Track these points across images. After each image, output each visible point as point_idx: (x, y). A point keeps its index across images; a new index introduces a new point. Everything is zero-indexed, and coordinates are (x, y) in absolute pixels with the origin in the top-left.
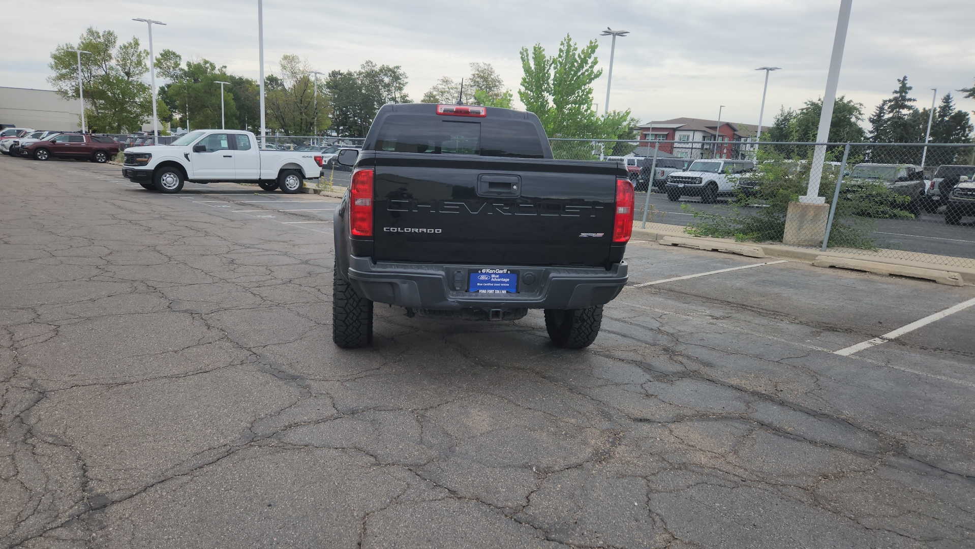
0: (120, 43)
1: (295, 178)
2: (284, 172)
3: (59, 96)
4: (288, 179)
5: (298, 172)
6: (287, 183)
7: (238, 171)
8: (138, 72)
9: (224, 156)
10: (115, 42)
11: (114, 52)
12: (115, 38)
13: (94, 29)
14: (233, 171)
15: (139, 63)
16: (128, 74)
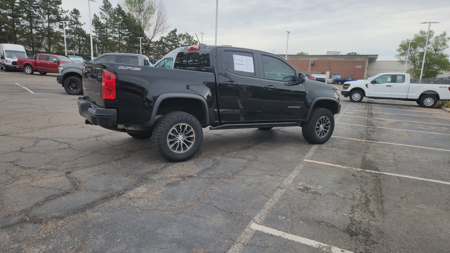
0: (435, 35)
1: (431, 99)
2: (424, 96)
3: (399, 63)
4: (426, 100)
5: (435, 96)
6: (426, 101)
7: (393, 93)
8: (441, 49)
9: (387, 86)
10: (433, 35)
11: (432, 40)
12: (433, 33)
13: (424, 30)
14: (391, 93)
15: (444, 44)
16: (436, 50)
